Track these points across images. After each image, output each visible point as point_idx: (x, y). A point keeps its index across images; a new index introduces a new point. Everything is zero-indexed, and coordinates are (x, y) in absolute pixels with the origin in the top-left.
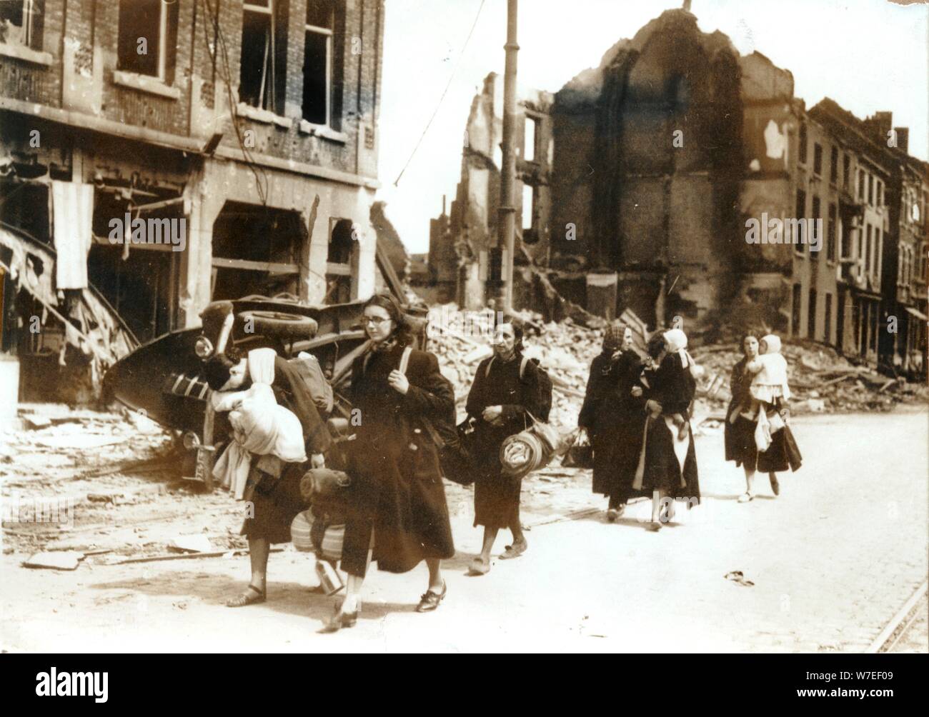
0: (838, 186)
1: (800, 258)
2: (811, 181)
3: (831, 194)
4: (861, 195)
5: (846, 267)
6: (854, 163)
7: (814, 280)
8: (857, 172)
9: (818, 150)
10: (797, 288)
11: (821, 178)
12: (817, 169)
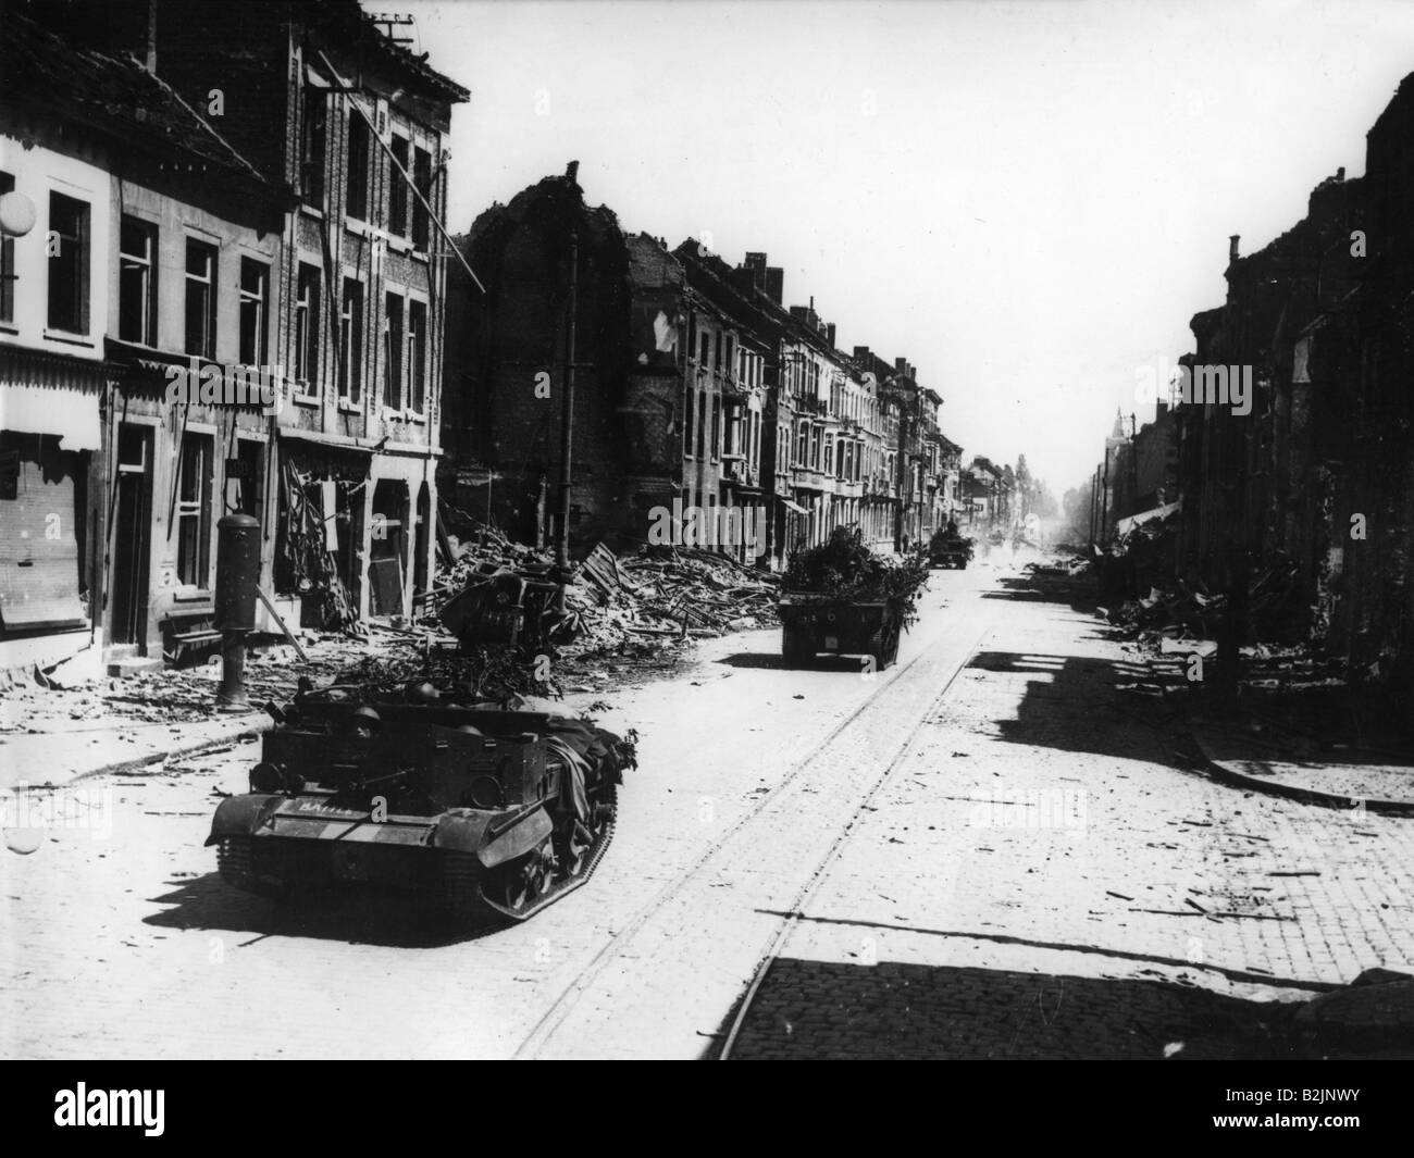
0: (721, 375)
1: (690, 460)
2: (699, 375)
3: (716, 386)
4: (742, 379)
5: (728, 463)
6: (736, 344)
7: (700, 483)
8: (739, 352)
9: (705, 337)
10: (686, 491)
11: (707, 369)
12: (704, 361)
